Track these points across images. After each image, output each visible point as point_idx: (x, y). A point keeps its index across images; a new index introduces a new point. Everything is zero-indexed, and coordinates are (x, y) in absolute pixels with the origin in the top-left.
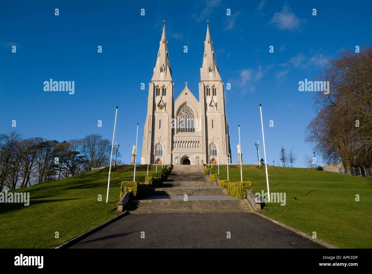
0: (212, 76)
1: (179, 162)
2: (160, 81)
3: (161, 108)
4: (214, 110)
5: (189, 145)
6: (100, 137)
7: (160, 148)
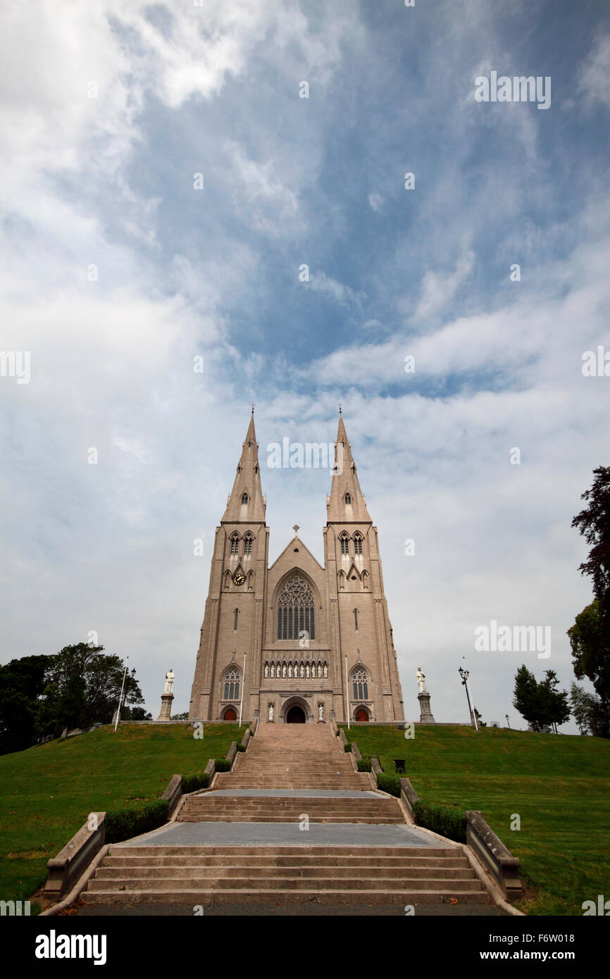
0: (351, 513)
1: (277, 716)
2: (238, 523)
3: (240, 583)
4: (360, 589)
5: (302, 672)
6: (100, 648)
7: (233, 677)
